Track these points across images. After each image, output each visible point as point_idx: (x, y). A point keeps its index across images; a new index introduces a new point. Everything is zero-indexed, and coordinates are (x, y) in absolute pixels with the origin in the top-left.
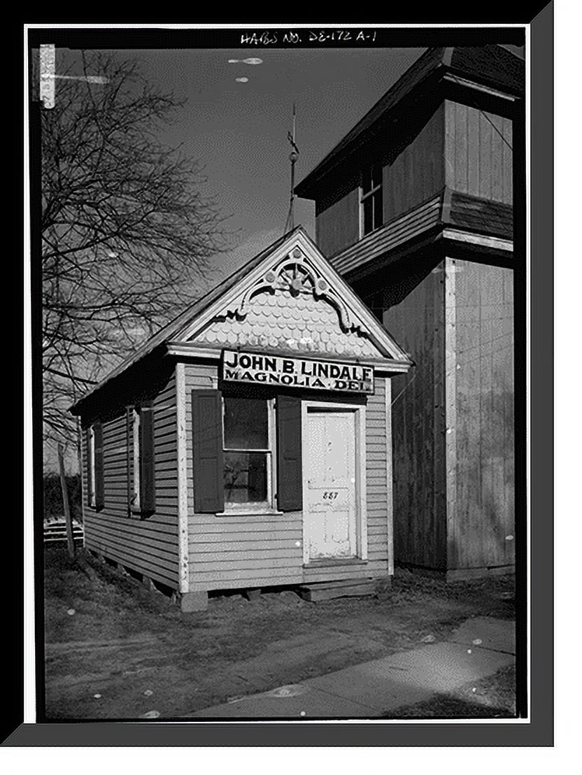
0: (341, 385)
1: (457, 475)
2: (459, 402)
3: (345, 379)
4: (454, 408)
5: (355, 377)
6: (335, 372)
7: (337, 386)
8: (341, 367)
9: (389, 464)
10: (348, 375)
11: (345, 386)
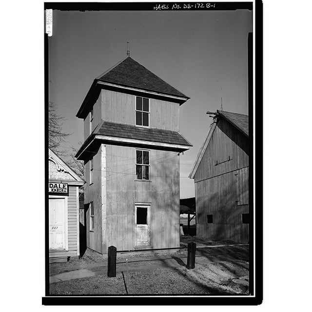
0: (54, 190)
1: (107, 221)
2: (107, 195)
3: (56, 188)
4: (105, 197)
5: (59, 187)
6: (51, 186)
7: (52, 191)
8: (54, 184)
9: (78, 217)
10: (57, 187)
11: (55, 190)
